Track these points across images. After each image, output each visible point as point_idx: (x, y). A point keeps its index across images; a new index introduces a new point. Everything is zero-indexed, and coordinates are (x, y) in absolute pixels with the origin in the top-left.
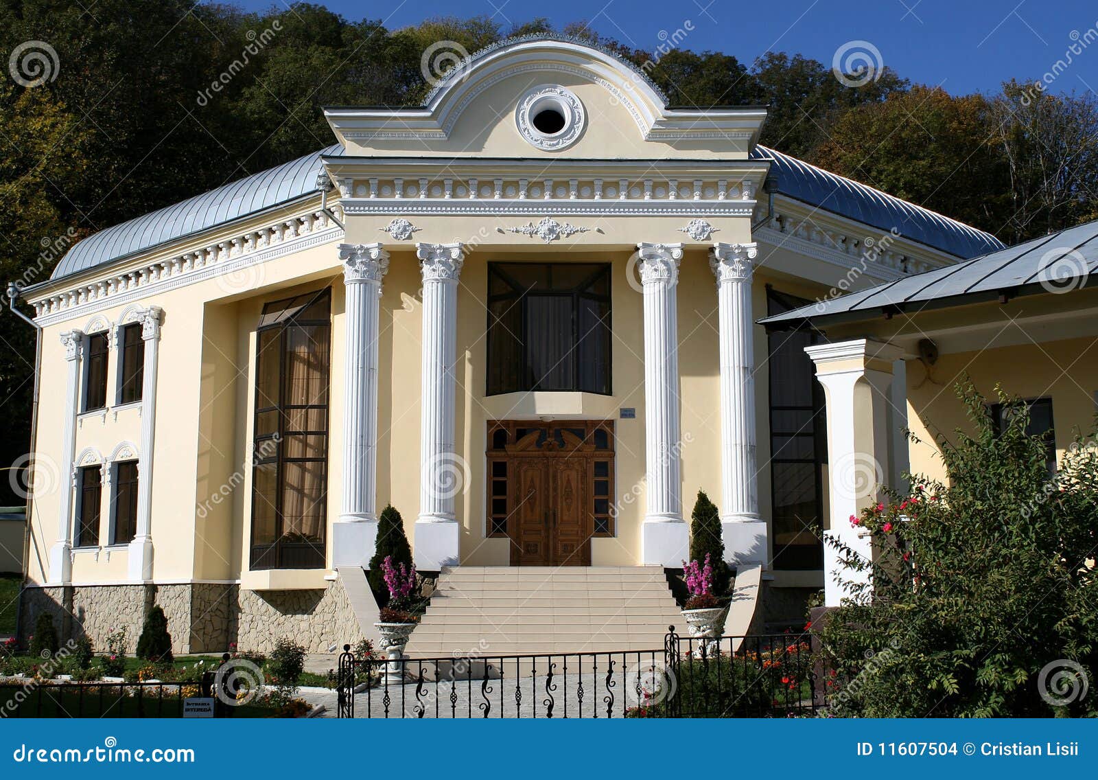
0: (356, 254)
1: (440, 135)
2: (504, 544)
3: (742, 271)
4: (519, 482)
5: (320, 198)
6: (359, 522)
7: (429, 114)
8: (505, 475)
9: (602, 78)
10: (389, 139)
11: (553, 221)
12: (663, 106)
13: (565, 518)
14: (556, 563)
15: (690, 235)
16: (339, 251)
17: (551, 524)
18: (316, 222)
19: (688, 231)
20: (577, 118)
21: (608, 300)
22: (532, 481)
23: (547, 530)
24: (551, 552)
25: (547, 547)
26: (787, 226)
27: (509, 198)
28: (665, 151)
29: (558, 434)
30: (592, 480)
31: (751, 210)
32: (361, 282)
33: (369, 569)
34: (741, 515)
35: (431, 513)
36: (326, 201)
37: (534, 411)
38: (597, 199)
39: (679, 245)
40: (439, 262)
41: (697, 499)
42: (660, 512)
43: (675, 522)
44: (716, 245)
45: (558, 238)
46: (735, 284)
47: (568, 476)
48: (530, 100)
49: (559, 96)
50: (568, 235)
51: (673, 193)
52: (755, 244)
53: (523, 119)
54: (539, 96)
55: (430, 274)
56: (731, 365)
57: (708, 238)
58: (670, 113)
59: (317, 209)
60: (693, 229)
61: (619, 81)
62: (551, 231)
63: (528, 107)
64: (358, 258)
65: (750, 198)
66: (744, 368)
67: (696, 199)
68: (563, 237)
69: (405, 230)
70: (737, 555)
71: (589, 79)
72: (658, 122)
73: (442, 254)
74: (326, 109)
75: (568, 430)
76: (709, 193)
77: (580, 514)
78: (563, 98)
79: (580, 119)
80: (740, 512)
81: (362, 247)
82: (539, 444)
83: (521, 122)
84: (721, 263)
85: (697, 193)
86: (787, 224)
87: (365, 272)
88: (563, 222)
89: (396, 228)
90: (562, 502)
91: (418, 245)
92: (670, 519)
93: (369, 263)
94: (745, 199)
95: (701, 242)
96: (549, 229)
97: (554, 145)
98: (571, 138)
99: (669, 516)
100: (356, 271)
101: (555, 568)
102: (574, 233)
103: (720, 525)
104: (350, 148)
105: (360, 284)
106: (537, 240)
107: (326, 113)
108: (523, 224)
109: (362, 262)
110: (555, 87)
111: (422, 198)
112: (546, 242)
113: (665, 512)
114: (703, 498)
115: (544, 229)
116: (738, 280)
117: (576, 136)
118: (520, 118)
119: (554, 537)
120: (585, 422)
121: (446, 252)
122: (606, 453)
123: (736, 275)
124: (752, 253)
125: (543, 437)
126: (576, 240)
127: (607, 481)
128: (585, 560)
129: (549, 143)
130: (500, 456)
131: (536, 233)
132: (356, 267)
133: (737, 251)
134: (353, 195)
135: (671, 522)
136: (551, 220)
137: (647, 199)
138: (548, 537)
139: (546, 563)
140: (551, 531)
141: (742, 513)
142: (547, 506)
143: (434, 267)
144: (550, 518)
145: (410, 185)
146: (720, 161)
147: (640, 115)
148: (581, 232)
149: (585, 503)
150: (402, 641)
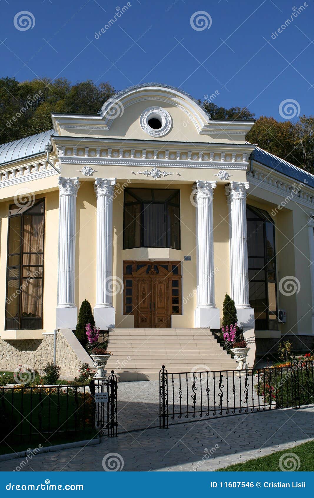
0: (66, 182)
1: (106, 128)
2: (131, 318)
3: (243, 194)
4: (138, 289)
5: (46, 155)
6: (69, 307)
7: (101, 118)
8: (132, 286)
9: (179, 104)
10: (81, 129)
11: (158, 169)
12: (208, 118)
13: (159, 306)
14: (155, 327)
15: (219, 178)
16: (59, 181)
17: (153, 309)
18: (41, 167)
19: (218, 176)
20: (168, 122)
21: (178, 206)
22: (144, 289)
23: (151, 312)
24: (153, 322)
25: (151, 320)
26: (256, 175)
27: (137, 158)
28: (208, 139)
29: (156, 268)
30: (171, 288)
31: (246, 167)
32: (69, 195)
33: (75, 329)
34: (243, 305)
35: (102, 303)
36: (49, 157)
37: (148, 257)
38: (178, 160)
39: (215, 182)
40: (105, 187)
41: (225, 297)
42: (206, 303)
43: (213, 308)
44: (231, 182)
45: (160, 177)
46: (239, 200)
47: (160, 287)
48: (147, 113)
49: (160, 112)
50: (165, 176)
51: (212, 158)
52: (248, 182)
53: (144, 122)
54: (151, 112)
55: (100, 192)
56: (238, 237)
57: (227, 179)
58: (211, 122)
59: (43, 161)
60: (221, 175)
61: (188, 106)
62: (157, 174)
63: (146, 117)
64: (68, 184)
65: (246, 161)
66: (244, 238)
67: (222, 161)
68: (162, 177)
69: (89, 171)
70: (241, 323)
71: (173, 105)
72: (206, 126)
73: (107, 183)
74: (53, 114)
75: (161, 266)
76: (228, 159)
77: (166, 304)
78: (162, 114)
79: (169, 123)
80: (242, 304)
81: (69, 179)
82: (147, 272)
83: (143, 123)
84: (233, 191)
85: (223, 159)
86: (256, 174)
87: (71, 191)
88: (162, 170)
89: (85, 170)
90: (158, 299)
91: (96, 179)
92: (211, 307)
93: (73, 186)
94: (244, 162)
95: (225, 181)
96: (156, 173)
97: (158, 134)
98: (165, 131)
99: (211, 305)
100: (67, 190)
101: (155, 329)
102: (167, 175)
103: (235, 310)
104: (63, 132)
105: (68, 196)
106: (150, 178)
107: (53, 116)
108: (144, 170)
109: (69, 186)
110: (158, 108)
111: (98, 157)
112: (155, 179)
113: (209, 304)
114: (228, 297)
115: (154, 173)
116: (241, 199)
117: (168, 131)
118: (142, 122)
119: (154, 315)
120: (168, 262)
121: (109, 182)
122: (178, 276)
123: (240, 196)
124: (247, 186)
125: (149, 269)
126: (168, 178)
127: (178, 289)
128: (168, 325)
129: (156, 133)
130: (129, 278)
131: (150, 175)
132: (67, 188)
133: (240, 185)
134: (65, 155)
135: (212, 308)
136: (157, 169)
137: (200, 160)
138: (151, 315)
139: (151, 326)
140: (153, 312)
141: (243, 304)
142: (151, 300)
143: (103, 189)
144: (152, 306)
145: (92, 151)
146: (234, 144)
147: (197, 122)
148: (170, 174)
149: (168, 299)
150: (104, 363)
